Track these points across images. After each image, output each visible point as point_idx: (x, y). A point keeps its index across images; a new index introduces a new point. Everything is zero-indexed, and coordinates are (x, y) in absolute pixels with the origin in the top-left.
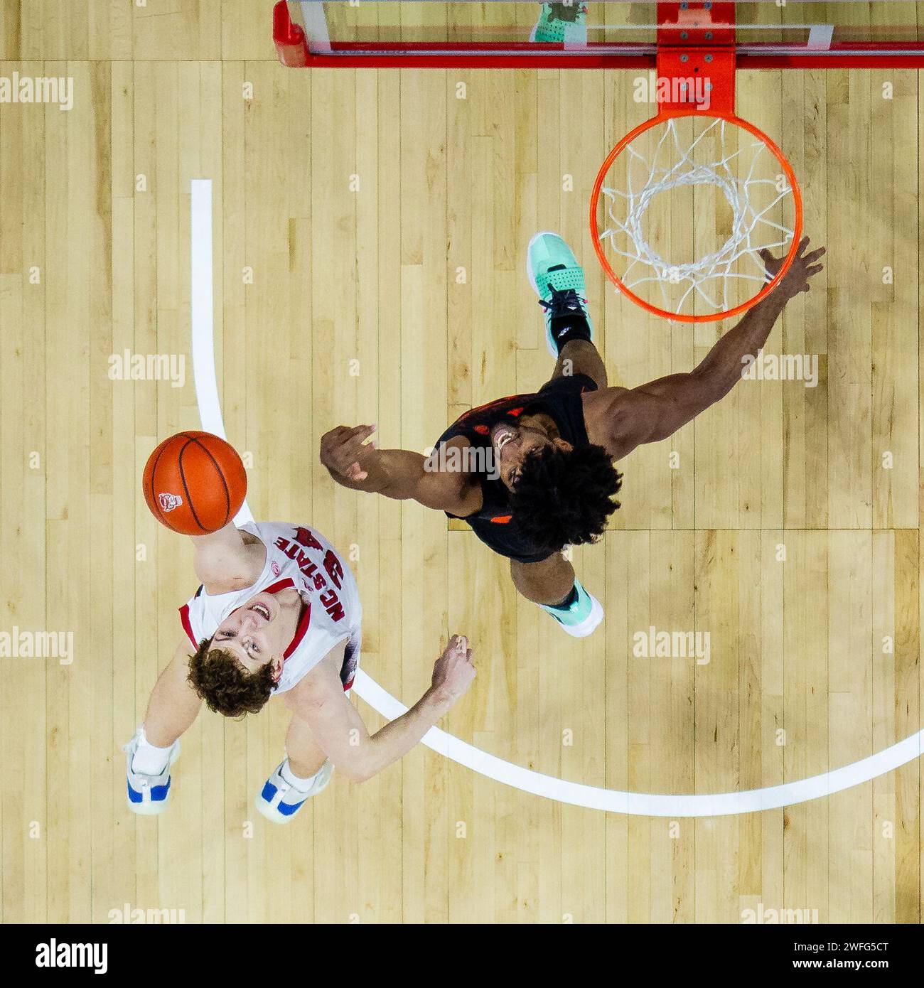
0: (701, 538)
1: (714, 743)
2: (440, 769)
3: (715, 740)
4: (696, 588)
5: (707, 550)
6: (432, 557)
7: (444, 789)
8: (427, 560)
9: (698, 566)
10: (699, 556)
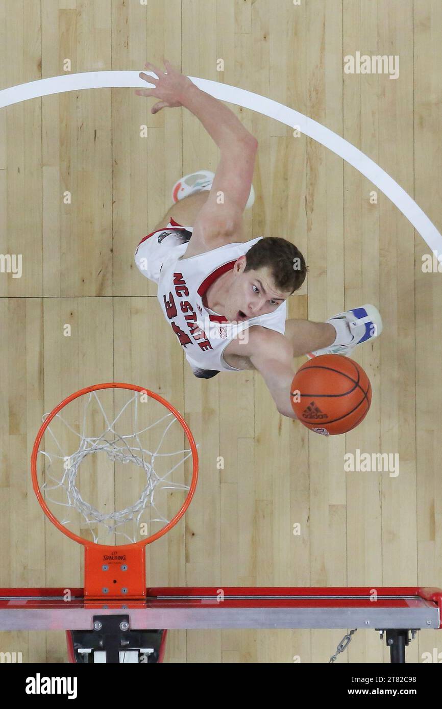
0: (108, 291)
1: (97, 129)
2: (313, 107)
3: (95, 131)
4: (112, 251)
5: (103, 280)
6: (320, 274)
7: (310, 92)
8: (324, 272)
9: (110, 269)
10: (109, 275)
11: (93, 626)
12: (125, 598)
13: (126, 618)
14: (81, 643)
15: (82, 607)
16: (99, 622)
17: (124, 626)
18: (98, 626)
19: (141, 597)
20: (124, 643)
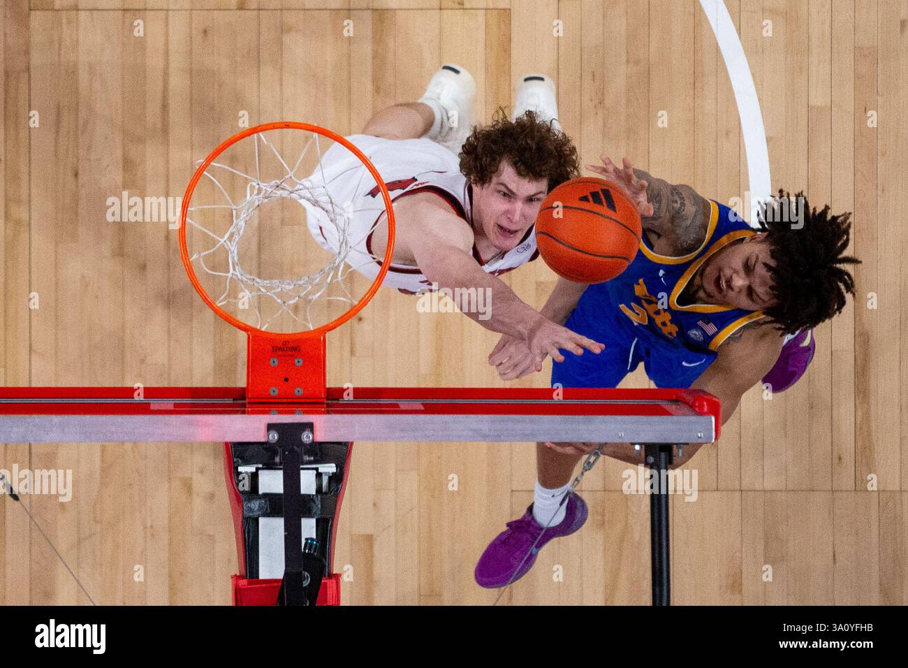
11: (267, 437)
12: (299, 401)
13: (310, 426)
14: (242, 458)
15: (243, 412)
16: (274, 432)
17: (306, 437)
18: (274, 437)
19: (320, 400)
20: (306, 458)
